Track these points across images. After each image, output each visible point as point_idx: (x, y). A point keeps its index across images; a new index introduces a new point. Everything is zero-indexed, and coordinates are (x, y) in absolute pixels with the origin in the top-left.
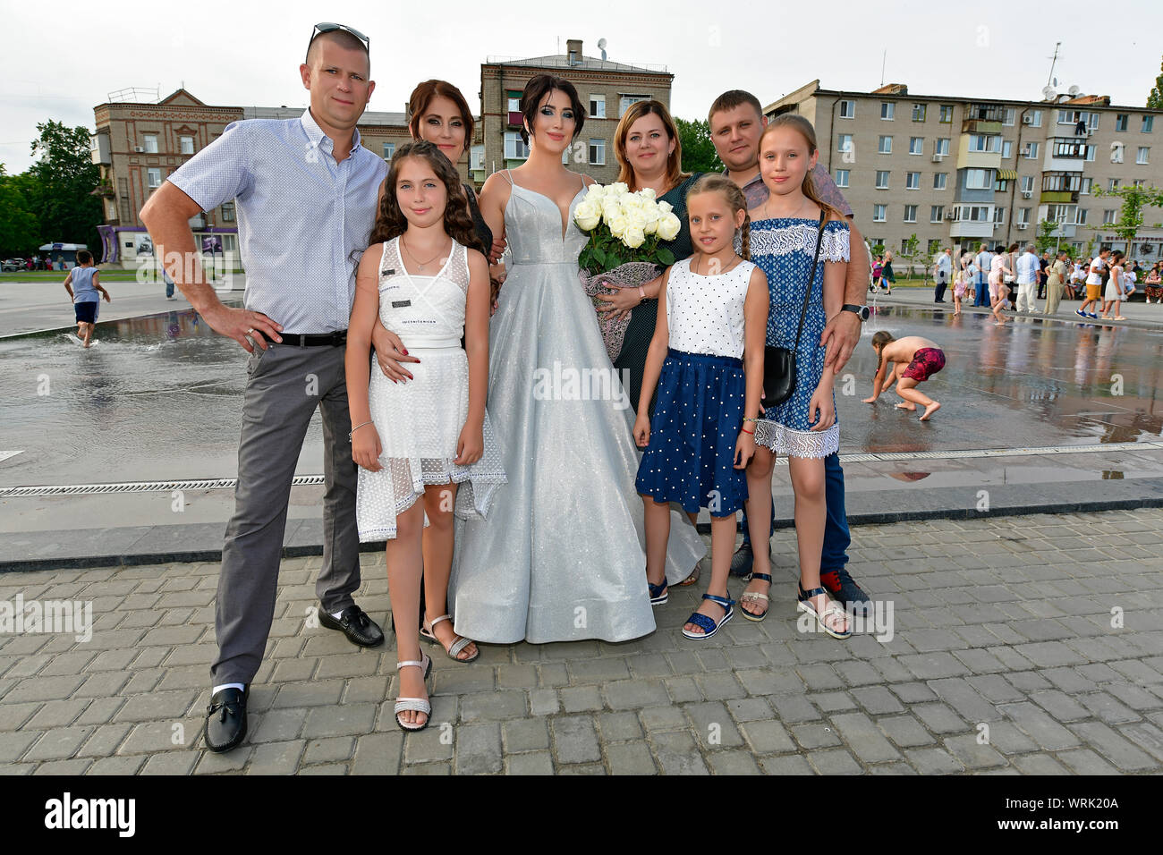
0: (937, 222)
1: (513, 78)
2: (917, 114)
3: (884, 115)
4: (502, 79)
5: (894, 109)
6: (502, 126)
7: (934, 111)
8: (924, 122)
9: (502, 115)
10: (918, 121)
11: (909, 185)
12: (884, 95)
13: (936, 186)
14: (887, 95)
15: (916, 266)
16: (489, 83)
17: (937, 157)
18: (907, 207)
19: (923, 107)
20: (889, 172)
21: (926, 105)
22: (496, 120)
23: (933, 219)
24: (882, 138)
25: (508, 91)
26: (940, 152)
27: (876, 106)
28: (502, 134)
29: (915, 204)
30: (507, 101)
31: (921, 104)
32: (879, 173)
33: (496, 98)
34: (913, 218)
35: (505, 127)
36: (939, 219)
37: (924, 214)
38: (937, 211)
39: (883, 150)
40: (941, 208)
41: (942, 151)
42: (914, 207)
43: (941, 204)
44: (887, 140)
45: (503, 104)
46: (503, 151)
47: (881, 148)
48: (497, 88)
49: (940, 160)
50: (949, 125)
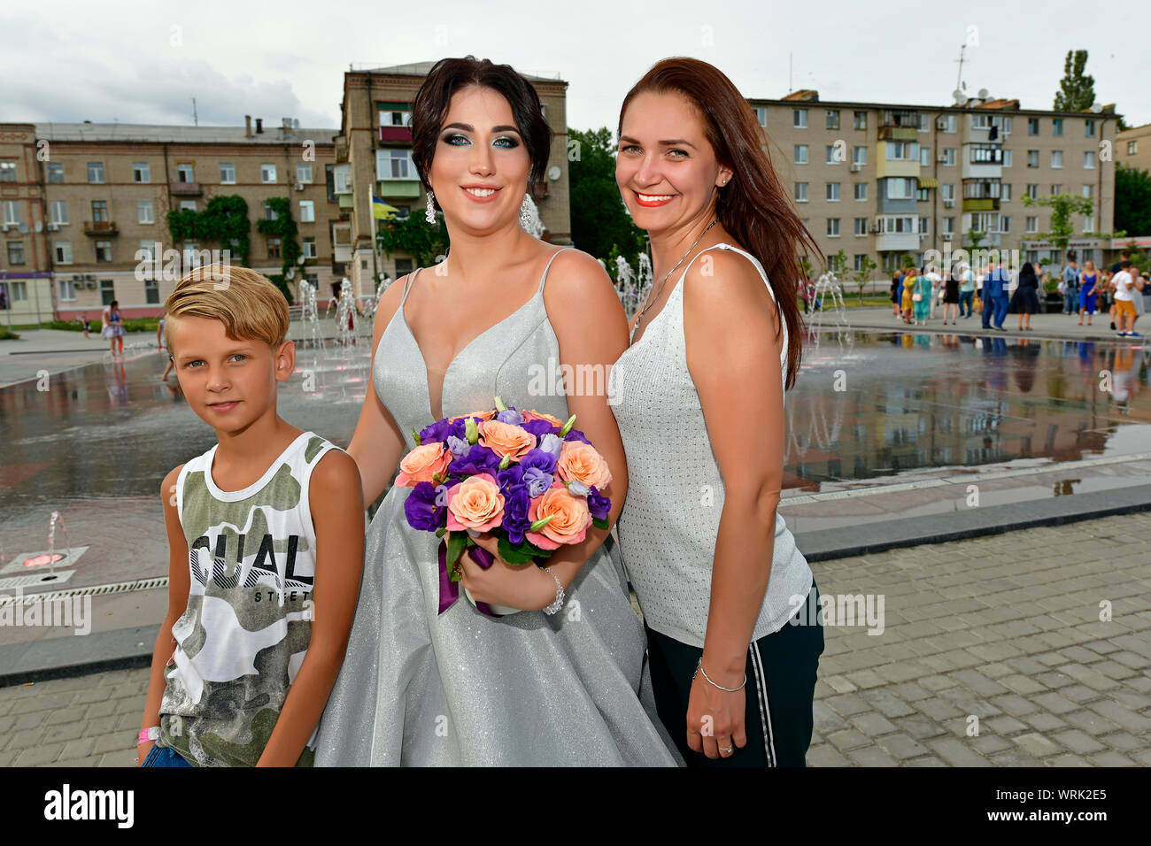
0: (861, 235)
1: (383, 88)
2: (830, 120)
3: (797, 122)
4: (370, 89)
5: (807, 118)
6: (373, 142)
7: (847, 117)
8: (838, 129)
9: (372, 130)
10: (831, 129)
11: (829, 197)
12: (795, 101)
13: (857, 196)
14: (799, 101)
15: (845, 284)
16: (353, 94)
17: (856, 167)
18: (829, 220)
19: (836, 114)
20: (807, 183)
21: (838, 112)
22: (366, 136)
23: (857, 232)
24: (797, 147)
25: (379, 102)
26: (857, 161)
27: (788, 114)
28: (374, 152)
29: (837, 217)
30: (378, 115)
31: (834, 111)
32: (797, 184)
33: (364, 110)
34: (836, 232)
35: (376, 144)
36: (863, 232)
37: (847, 227)
38: (861, 223)
39: (799, 160)
40: (864, 220)
41: (860, 159)
42: (837, 221)
43: (864, 216)
44: (803, 149)
45: (373, 117)
46: (375, 171)
47: (797, 158)
48: (365, 99)
49: (859, 169)
50: (864, 133)
